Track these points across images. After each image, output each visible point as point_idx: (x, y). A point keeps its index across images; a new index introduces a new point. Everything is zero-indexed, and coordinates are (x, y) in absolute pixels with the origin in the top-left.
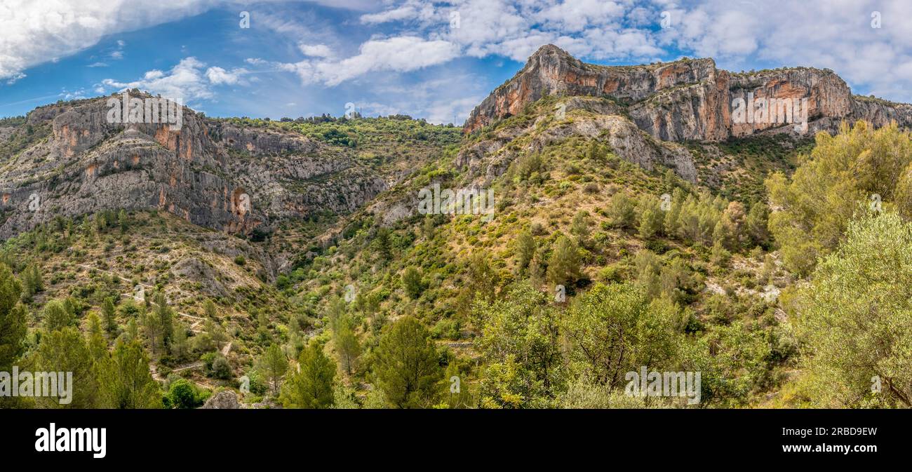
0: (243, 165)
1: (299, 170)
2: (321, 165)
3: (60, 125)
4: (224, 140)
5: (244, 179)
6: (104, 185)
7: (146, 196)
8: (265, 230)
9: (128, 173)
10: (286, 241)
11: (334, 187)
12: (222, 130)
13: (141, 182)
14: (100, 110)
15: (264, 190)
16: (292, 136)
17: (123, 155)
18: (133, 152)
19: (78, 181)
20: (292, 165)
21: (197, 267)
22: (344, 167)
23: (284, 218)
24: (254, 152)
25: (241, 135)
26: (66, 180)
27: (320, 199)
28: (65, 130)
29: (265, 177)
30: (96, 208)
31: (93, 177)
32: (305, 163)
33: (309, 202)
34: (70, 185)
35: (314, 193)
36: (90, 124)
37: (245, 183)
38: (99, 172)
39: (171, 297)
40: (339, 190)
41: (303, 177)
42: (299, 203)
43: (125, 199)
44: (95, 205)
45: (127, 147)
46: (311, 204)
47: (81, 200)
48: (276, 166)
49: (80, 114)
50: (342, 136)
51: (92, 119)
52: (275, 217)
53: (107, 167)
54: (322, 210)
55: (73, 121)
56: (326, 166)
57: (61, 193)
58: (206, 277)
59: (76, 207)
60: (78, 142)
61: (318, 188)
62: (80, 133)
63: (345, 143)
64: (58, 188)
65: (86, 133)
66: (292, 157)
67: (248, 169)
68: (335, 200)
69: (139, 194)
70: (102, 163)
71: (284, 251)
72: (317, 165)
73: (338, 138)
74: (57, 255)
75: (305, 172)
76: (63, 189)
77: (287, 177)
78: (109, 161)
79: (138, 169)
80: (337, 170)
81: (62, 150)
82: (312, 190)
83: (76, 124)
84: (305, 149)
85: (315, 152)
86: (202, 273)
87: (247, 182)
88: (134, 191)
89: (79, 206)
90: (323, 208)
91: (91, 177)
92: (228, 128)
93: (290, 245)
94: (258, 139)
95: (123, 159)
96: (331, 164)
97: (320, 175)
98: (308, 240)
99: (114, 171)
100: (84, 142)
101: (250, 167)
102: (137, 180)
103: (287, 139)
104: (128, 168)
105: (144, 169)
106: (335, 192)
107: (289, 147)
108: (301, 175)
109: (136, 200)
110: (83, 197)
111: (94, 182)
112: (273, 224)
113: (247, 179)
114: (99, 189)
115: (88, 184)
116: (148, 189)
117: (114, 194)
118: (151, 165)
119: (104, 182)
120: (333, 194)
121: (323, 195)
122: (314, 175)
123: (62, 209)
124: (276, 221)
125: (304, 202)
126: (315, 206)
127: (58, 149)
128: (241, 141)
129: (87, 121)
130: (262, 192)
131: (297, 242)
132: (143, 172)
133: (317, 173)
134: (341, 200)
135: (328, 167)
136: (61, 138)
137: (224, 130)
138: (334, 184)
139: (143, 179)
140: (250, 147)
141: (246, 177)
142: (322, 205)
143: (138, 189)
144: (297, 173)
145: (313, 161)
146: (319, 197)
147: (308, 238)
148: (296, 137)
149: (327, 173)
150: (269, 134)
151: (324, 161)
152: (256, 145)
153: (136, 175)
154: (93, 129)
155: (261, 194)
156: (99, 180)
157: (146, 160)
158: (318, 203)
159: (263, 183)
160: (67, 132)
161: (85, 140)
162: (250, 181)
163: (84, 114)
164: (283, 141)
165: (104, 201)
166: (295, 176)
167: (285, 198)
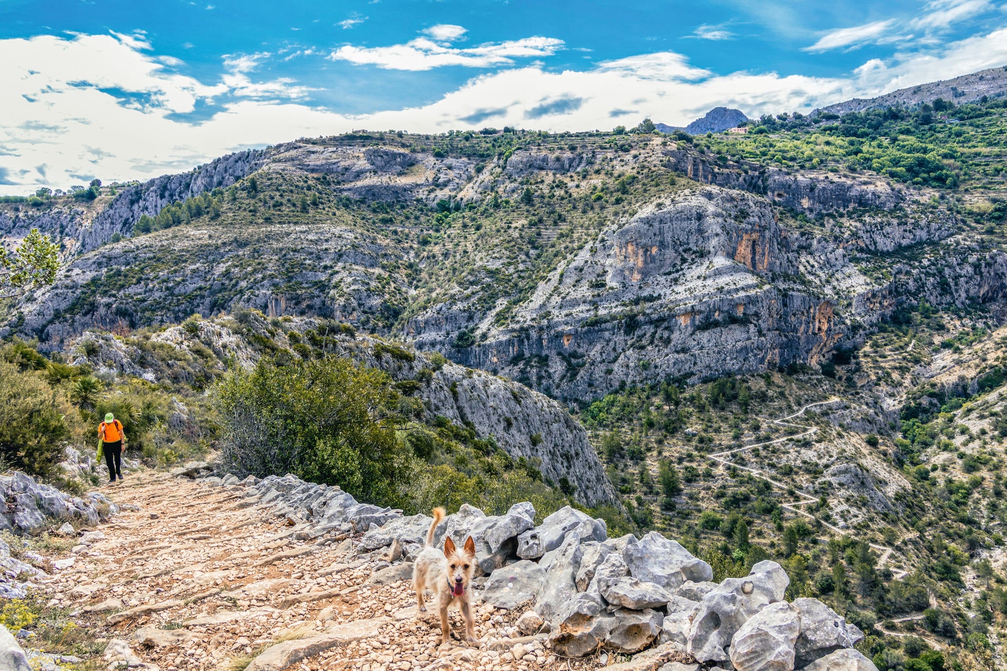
0: (804, 239)
1: (878, 239)
2: (910, 231)
3: (624, 241)
4: (769, 193)
5: (808, 262)
6: (705, 340)
7: (755, 355)
8: (848, 344)
9: (733, 326)
10: (881, 368)
11: (933, 267)
12: (767, 180)
13: (749, 339)
14: (671, 221)
15: (837, 280)
16: (865, 183)
17: (726, 303)
18: (737, 301)
19: (666, 328)
20: (867, 231)
21: (857, 475)
22: (945, 233)
23: (871, 326)
24: (811, 210)
25: (793, 186)
26: (646, 323)
27: (912, 285)
28: (630, 248)
29: (836, 259)
30: (697, 368)
31: (689, 328)
32: (888, 229)
33: (896, 291)
34: (656, 332)
35: (902, 276)
36: (658, 238)
37: (809, 268)
38: (697, 323)
39: (842, 517)
40: (940, 272)
41: (885, 249)
42: (884, 297)
43: (732, 359)
44: (695, 364)
45: (729, 292)
46: (899, 294)
47: (676, 356)
48: (846, 236)
49: (646, 227)
50: (934, 170)
51: (661, 233)
52: (860, 326)
53: (707, 318)
54: (914, 302)
55: (640, 237)
56: (918, 233)
57: (644, 342)
58: (866, 487)
59: (671, 365)
60: (645, 262)
61: (908, 269)
62: (647, 250)
63: (941, 180)
64: (638, 332)
65: (654, 250)
66: (867, 219)
67: (810, 245)
68: (935, 288)
69: (748, 353)
70: (700, 312)
71: (881, 383)
72: (905, 231)
73: (928, 172)
74: (673, 437)
75: (888, 242)
76: (645, 334)
77: (861, 250)
78: (710, 310)
79: (744, 321)
80: (936, 239)
81: (627, 273)
82: (899, 272)
83: (644, 241)
84: (884, 204)
85: (901, 209)
86: (863, 483)
87: (813, 266)
88: (742, 349)
89: (675, 363)
90: (916, 299)
91: (686, 327)
92: (777, 177)
93: (889, 375)
94: (817, 191)
95: (726, 309)
96: (926, 230)
97: (909, 247)
98: (910, 364)
99: (716, 324)
100: (651, 262)
101: (815, 242)
102: (745, 336)
103: (858, 188)
104: (733, 320)
105: (751, 323)
106: (934, 275)
107: (860, 200)
108: (880, 246)
109: (744, 360)
110: (678, 352)
111: (692, 335)
112: (857, 336)
113: (812, 262)
114: (698, 344)
115: (683, 336)
116: (758, 347)
117: (719, 352)
118: (757, 314)
119: (704, 337)
120: (932, 279)
121: (915, 280)
122: (900, 245)
123: (652, 366)
124: (861, 332)
125: (890, 293)
126: (904, 298)
127: (622, 271)
128: (794, 195)
129: (655, 235)
130: (835, 283)
131: (896, 368)
132: (752, 326)
133: (905, 242)
134: (944, 287)
135: (922, 234)
136: (625, 257)
137: (770, 181)
138: (933, 264)
139: (752, 335)
140: (806, 203)
141: (809, 258)
142: (915, 295)
143: (746, 347)
144: (875, 243)
145: (899, 224)
146: (911, 282)
147: (909, 361)
148: (870, 183)
149: (920, 243)
150: (832, 183)
151: (916, 225)
152: (814, 199)
153: (743, 329)
154: (662, 245)
155: (834, 288)
156: (697, 332)
157: (752, 309)
158: (908, 292)
159: (835, 269)
160: (633, 250)
161: (653, 260)
162: (816, 265)
163: (651, 225)
164: (853, 193)
165: (707, 360)
166: (872, 248)
167: (870, 295)
